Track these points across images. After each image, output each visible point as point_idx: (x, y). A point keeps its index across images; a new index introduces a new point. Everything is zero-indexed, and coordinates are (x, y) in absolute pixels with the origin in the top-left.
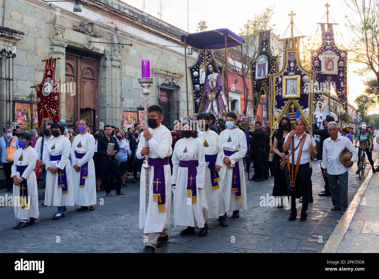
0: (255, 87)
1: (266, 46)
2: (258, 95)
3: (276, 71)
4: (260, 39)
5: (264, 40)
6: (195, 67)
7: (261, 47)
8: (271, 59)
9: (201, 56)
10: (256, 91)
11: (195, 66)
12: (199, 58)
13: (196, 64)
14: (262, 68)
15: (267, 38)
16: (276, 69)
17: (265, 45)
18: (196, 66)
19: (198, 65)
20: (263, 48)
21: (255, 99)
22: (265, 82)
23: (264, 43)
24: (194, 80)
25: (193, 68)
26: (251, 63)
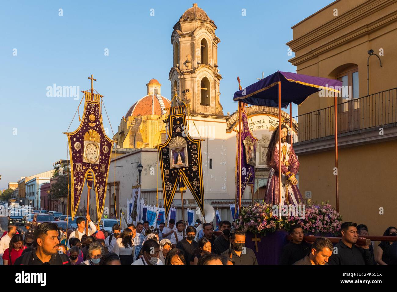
0: (168, 177)
1: (180, 126)
2: (172, 187)
3: (198, 157)
4: (171, 116)
5: (177, 118)
6: (78, 136)
7: (173, 127)
8: (190, 143)
9: (86, 120)
10: (168, 183)
11: (77, 134)
12: (84, 123)
13: (79, 132)
14: (179, 154)
15: (182, 116)
16: (197, 155)
17: (180, 124)
18: (79, 134)
19: (81, 134)
20: (177, 128)
21: (168, 192)
22: (184, 171)
23: (178, 122)
24: (74, 154)
25: (75, 136)
26: (160, 147)
